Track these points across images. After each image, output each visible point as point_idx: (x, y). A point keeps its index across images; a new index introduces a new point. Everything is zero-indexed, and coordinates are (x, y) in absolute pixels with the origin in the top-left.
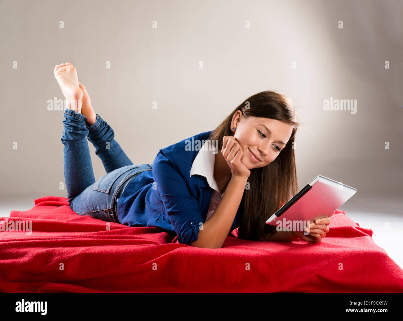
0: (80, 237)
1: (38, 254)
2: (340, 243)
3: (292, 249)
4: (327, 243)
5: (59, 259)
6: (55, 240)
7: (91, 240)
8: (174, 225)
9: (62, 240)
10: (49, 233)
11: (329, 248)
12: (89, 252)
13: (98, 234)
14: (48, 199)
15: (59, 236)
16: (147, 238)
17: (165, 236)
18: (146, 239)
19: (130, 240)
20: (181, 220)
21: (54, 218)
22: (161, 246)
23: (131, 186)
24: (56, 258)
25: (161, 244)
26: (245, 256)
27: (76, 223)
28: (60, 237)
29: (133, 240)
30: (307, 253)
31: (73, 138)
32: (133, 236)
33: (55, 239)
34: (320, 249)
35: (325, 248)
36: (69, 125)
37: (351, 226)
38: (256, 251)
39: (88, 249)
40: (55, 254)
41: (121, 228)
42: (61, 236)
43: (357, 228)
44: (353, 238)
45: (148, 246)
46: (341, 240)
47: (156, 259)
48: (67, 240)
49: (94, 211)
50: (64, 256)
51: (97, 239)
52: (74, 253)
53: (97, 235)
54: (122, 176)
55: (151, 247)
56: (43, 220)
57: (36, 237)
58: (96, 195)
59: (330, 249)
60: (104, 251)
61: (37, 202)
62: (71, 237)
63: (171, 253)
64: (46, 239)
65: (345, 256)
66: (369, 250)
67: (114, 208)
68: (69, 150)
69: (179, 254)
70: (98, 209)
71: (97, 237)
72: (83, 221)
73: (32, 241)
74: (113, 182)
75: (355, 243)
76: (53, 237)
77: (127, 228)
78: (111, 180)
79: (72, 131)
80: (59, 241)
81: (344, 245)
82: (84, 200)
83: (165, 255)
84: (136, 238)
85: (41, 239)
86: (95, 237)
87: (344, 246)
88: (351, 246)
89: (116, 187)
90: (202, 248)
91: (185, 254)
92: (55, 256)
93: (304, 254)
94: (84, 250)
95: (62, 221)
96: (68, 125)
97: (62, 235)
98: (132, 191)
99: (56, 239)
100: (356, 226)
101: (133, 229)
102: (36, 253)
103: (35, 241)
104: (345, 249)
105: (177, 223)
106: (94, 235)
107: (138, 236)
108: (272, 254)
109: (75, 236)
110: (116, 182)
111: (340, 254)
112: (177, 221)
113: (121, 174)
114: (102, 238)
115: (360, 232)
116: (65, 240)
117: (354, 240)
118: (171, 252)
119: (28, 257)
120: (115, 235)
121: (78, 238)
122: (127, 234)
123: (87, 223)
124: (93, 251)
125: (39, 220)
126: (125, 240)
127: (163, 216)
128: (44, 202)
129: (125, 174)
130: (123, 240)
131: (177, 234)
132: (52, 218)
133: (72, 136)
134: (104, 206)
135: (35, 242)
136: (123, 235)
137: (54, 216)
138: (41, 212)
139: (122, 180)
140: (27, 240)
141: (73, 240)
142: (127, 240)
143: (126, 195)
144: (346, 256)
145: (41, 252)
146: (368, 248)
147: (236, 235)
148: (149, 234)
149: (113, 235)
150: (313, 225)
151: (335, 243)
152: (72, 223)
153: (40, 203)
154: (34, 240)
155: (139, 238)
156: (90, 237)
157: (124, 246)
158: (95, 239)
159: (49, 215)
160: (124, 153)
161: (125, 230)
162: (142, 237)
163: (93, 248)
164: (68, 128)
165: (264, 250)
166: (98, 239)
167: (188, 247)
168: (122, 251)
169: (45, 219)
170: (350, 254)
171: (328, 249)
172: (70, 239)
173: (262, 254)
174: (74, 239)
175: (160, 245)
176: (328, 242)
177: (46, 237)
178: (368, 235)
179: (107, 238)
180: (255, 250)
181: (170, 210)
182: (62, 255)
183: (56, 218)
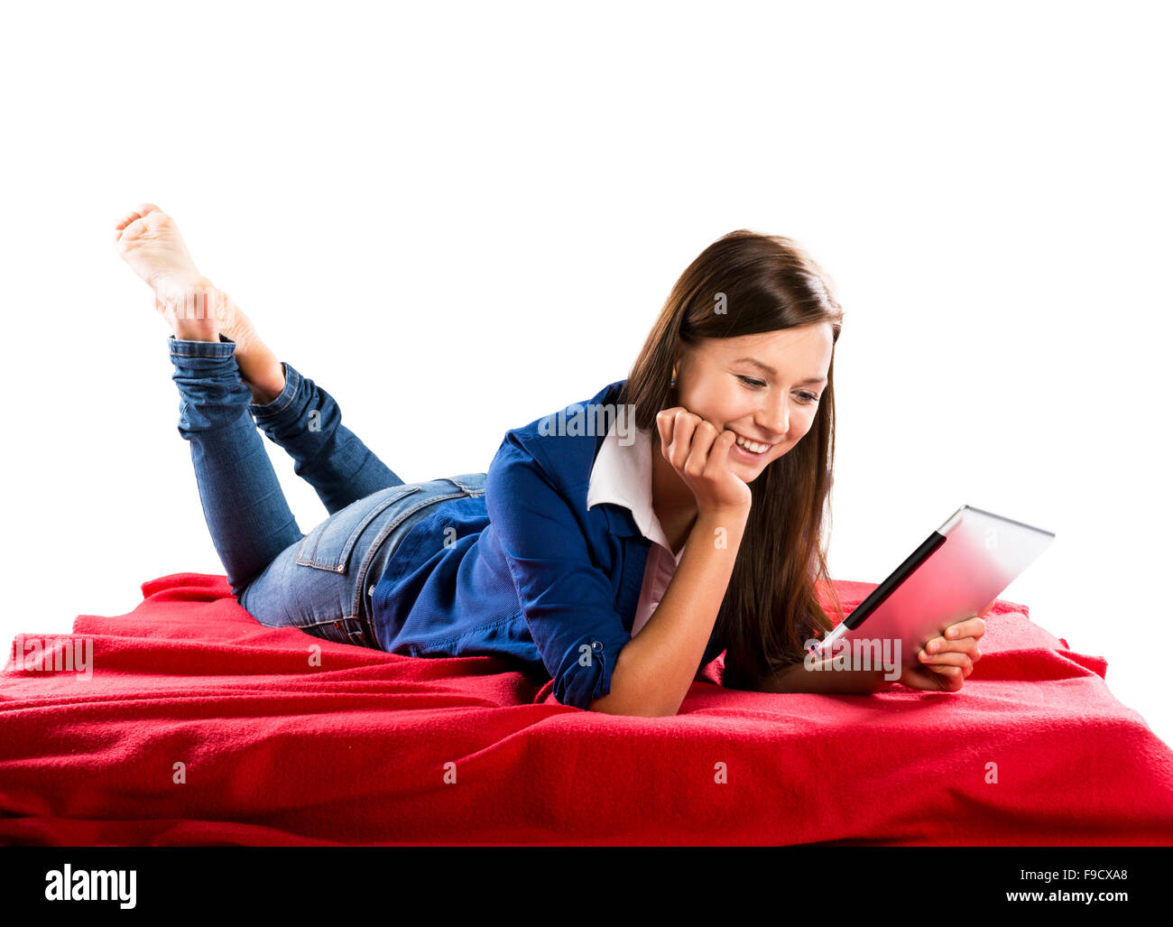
0: (272, 687)
1: (153, 738)
2: (1015, 696)
3: (878, 716)
4: (978, 698)
5: (214, 751)
6: (202, 698)
7: (305, 697)
8: (542, 648)
9: (221, 697)
10: (184, 679)
11: (983, 710)
12: (297, 732)
13: (323, 679)
14: (180, 580)
15: (214, 687)
16: (462, 689)
17: (515, 683)
18: (460, 691)
19: (415, 695)
20: (565, 634)
21: (199, 637)
22: (503, 713)
23: (409, 547)
24: (205, 749)
25: (504, 705)
26: (744, 737)
27: (260, 648)
28: (216, 690)
29: (423, 694)
30: (919, 726)
31: (212, 422)
32: (422, 683)
33: (200, 694)
34: (956, 714)
35: (970, 712)
36: (193, 385)
37: (1045, 647)
38: (775, 723)
39: (295, 723)
40: (201, 738)
41: (389, 660)
42: (218, 687)
43: (1061, 653)
44: (1050, 682)
45: (466, 712)
46: (1016, 689)
47: (490, 747)
48: (236, 697)
49: (307, 624)
50: (228, 744)
51: (320, 694)
52: (256, 735)
53: (319, 684)
54: (378, 520)
55: (475, 715)
56: (166, 641)
57: (146, 689)
58: (308, 580)
59: (985, 713)
60: (339, 728)
61: (148, 589)
62: (247, 688)
63: (532, 732)
64: (176, 695)
65: (1028, 735)
66: (1097, 717)
67: (361, 614)
68: (206, 457)
69: (555, 735)
70: (317, 619)
71: (320, 689)
72: (281, 644)
73: (133, 702)
74: (352, 539)
75: (1056, 696)
76: (197, 690)
77: (406, 663)
78: (348, 533)
79: (204, 402)
80: (212, 700)
81: (1023, 702)
82: (275, 591)
83: (514, 734)
84: (432, 689)
85: (161, 696)
86: (315, 689)
87: (1026, 706)
88: (1046, 705)
89: (363, 553)
90: (621, 717)
91: (572, 731)
92: (202, 743)
93: (911, 731)
94: (283, 727)
95: (220, 644)
96: (188, 388)
97: (222, 684)
98: (414, 560)
99: (205, 695)
100: (1058, 649)
101: (424, 663)
102: (146, 737)
103: (144, 701)
104: (1030, 714)
105: (552, 642)
106: (312, 683)
107: (437, 683)
108: (820, 732)
109: (259, 686)
110: (362, 539)
111: (1013, 727)
112: (554, 635)
113: (375, 514)
114: (335, 691)
115: (1072, 665)
116: (230, 699)
117: (1054, 688)
118: (533, 727)
119: (125, 747)
120: (371, 682)
121: (267, 691)
122: (407, 678)
123: (291, 650)
124: (310, 729)
125: (155, 640)
126: (400, 695)
127: (508, 625)
128: (167, 590)
129: (386, 514)
130: (394, 695)
131: (551, 673)
132: (194, 636)
133: (206, 416)
134: (333, 609)
135: (145, 704)
136: (394, 682)
137: (200, 631)
138: (163, 618)
139: (378, 531)
140: (121, 698)
141: (252, 699)
142: (407, 695)
143: (394, 573)
144: (1031, 734)
145: (162, 733)
146: (1093, 710)
147: (717, 678)
148: (469, 678)
149: (366, 682)
150: (940, 643)
151: (1000, 696)
152: (250, 648)
153: (157, 594)
154: (140, 698)
155: (441, 690)
156: (299, 689)
157: (399, 713)
158: (316, 694)
159: (184, 626)
160: (375, 459)
161: (401, 667)
162: (447, 686)
163: (310, 719)
164: (191, 396)
165: (798, 719)
166: (324, 694)
167: (579, 713)
168: (392, 728)
169: (172, 637)
170: (1042, 729)
171: (980, 713)
172: (242, 694)
173: (792, 732)
174: (256, 694)
175: (501, 708)
176: (980, 696)
177: (177, 690)
178: (1093, 673)
179: (348, 689)
180: (770, 720)
181: (532, 603)
182: (222, 740)
183: (203, 635)
